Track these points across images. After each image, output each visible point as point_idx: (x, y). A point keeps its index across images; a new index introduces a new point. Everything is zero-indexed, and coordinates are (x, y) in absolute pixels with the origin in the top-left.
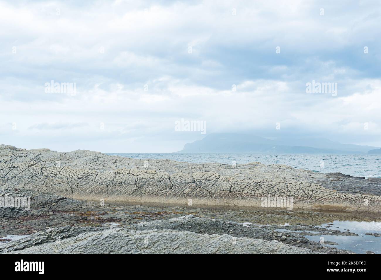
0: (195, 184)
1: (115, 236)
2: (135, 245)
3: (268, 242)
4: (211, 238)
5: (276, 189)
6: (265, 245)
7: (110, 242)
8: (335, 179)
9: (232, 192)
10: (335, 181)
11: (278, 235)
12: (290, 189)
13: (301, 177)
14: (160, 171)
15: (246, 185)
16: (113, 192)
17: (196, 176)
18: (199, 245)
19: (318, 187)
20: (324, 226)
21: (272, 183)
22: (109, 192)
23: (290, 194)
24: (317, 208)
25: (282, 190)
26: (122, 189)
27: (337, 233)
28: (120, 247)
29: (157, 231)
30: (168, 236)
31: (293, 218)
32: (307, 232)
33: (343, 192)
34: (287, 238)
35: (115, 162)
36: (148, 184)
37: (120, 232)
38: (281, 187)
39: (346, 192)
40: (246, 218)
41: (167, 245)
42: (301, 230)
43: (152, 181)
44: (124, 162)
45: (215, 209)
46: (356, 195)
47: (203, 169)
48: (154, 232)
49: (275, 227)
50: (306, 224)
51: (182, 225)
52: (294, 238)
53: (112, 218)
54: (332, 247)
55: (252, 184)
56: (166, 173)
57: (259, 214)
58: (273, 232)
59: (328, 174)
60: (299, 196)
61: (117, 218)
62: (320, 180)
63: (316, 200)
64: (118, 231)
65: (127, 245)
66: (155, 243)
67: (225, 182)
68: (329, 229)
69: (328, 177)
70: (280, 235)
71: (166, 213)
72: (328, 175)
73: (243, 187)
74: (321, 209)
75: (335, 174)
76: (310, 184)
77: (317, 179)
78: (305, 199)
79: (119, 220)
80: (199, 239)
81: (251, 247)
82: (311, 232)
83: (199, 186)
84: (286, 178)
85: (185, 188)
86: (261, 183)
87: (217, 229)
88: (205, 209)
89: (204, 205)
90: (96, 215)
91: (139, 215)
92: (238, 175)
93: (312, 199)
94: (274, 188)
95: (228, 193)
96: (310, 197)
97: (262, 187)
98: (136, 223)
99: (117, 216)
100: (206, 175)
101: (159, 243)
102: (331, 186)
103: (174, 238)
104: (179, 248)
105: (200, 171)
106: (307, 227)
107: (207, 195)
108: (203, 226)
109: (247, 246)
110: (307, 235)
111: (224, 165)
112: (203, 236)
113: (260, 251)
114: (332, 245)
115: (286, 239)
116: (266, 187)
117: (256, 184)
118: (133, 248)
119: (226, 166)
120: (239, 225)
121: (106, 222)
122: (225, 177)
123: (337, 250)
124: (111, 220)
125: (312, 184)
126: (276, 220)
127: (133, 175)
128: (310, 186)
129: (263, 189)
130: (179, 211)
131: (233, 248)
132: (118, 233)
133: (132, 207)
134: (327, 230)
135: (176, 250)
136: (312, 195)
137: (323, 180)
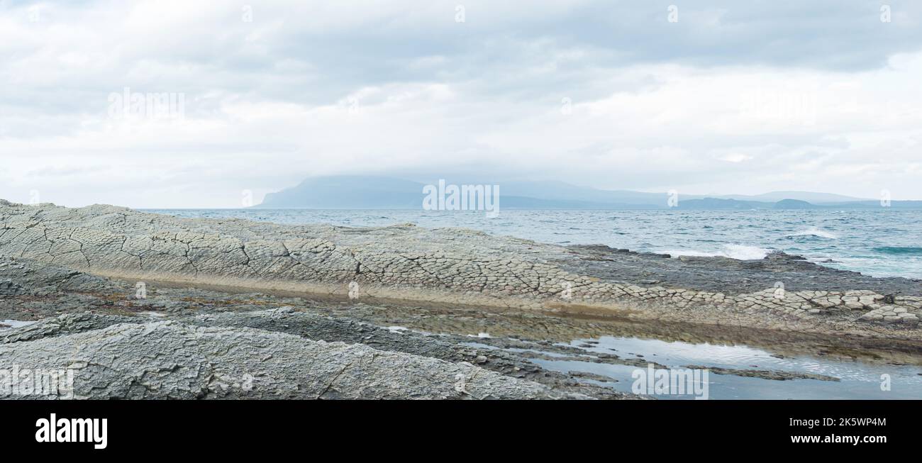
0: (289, 258)
1: (165, 332)
2: (197, 349)
3: (451, 364)
4: (332, 347)
5: (453, 270)
6: (443, 368)
7: (158, 341)
8: (593, 257)
9: (361, 273)
10: (592, 259)
11: (469, 354)
12: (485, 272)
13: (509, 251)
14: (226, 236)
15: (388, 263)
16: (150, 267)
17: (292, 245)
18: (310, 357)
19: (551, 271)
20: (575, 343)
21: (444, 260)
22: (145, 267)
23: (487, 280)
24: (554, 310)
25: (469, 273)
26: (165, 262)
27: (611, 359)
28: (173, 349)
29: (232, 330)
30: (252, 339)
31: (497, 326)
32: (537, 352)
33: (616, 283)
34: (489, 359)
35: (152, 222)
36: (206, 256)
37: (172, 327)
38: (464, 267)
39: (623, 282)
40: (394, 319)
41: (251, 353)
42: (521, 347)
43: (212, 252)
44: (166, 222)
45: (329, 300)
46: (649, 289)
47: (303, 234)
48: (228, 331)
49: (459, 337)
50: (532, 337)
51: (271, 322)
52: (506, 362)
53: (151, 305)
54: (603, 385)
55: (400, 261)
56: (235, 239)
57: (421, 313)
58: (456, 346)
59: (573, 246)
60: (507, 285)
61: (159, 305)
62: (556, 258)
63: (550, 295)
64: (169, 325)
65: (184, 347)
66: (229, 348)
67: (345, 257)
68: (588, 350)
69: (574, 253)
70: (474, 353)
71: (239, 301)
72: (574, 250)
73: (383, 266)
74: (564, 312)
75: (590, 247)
76: (530, 265)
77: (547, 256)
78: (524, 291)
79: (162, 309)
80: (307, 347)
81: (414, 370)
82: (545, 353)
83: (297, 262)
84: (475, 252)
85: (272, 263)
86: (420, 260)
87: (337, 333)
88: (309, 300)
89: (307, 292)
90: (126, 299)
91: (194, 303)
92: (371, 246)
93: (540, 293)
94: (450, 269)
95: (353, 275)
96: (536, 289)
97: (423, 266)
98: (190, 314)
99: (158, 302)
100: (310, 244)
101: (237, 348)
102: (583, 269)
103: (263, 343)
104: (272, 360)
105: (297, 236)
106: (534, 343)
107: (313, 276)
108: (311, 326)
109: (405, 367)
110: (537, 357)
111: (341, 227)
112: (316, 344)
113: (434, 378)
114: (602, 381)
115: (487, 362)
116: (433, 266)
117: (409, 261)
118: (193, 353)
119: (345, 229)
120: (382, 330)
121: (142, 311)
122: (345, 247)
123: (616, 392)
124: (150, 308)
125: (536, 265)
126: (459, 326)
127: (181, 241)
128: (532, 269)
129: (426, 271)
130: (261, 300)
131: (376, 368)
132: (169, 327)
133: (182, 290)
134: (585, 352)
135: (266, 362)
136: (539, 284)
137: (562, 257)
